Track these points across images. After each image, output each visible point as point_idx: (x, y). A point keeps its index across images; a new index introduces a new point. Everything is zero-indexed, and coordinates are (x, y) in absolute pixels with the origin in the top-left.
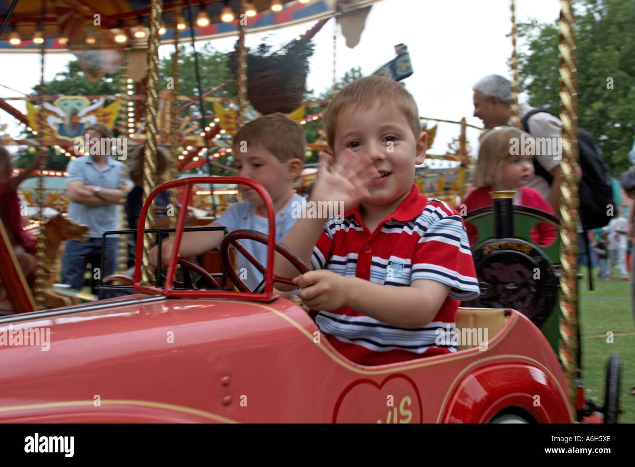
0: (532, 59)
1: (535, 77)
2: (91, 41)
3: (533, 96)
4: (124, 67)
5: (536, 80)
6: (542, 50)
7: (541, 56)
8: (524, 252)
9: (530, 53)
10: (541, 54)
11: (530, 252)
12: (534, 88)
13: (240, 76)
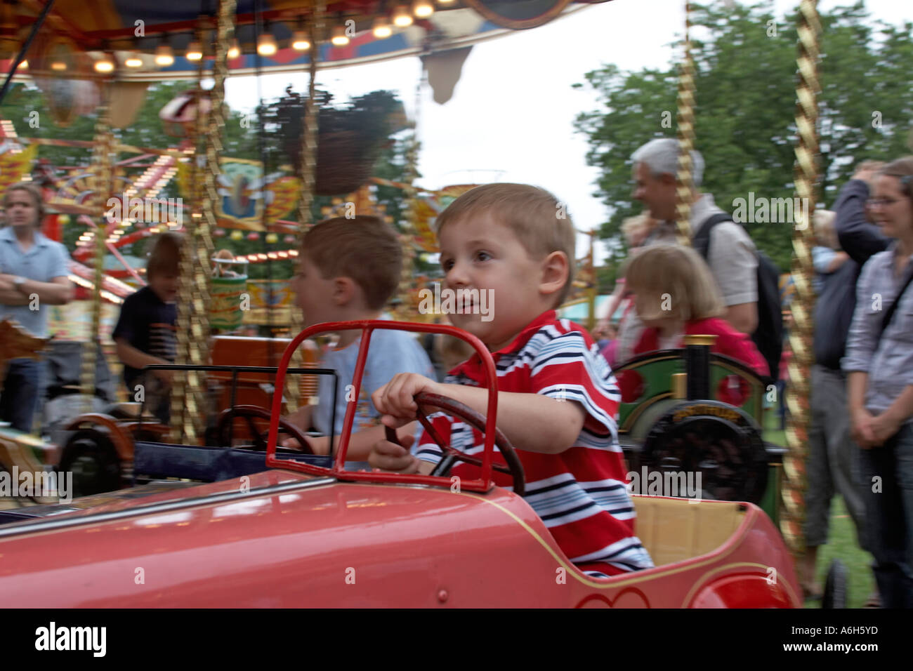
0: (608, 119)
1: (613, 145)
2: (59, 67)
3: (610, 171)
4: (105, 108)
5: (614, 150)
6: (624, 108)
7: (624, 116)
8: (727, 419)
9: (607, 111)
10: (623, 113)
11: (738, 419)
12: (612, 161)
13: (304, 143)
